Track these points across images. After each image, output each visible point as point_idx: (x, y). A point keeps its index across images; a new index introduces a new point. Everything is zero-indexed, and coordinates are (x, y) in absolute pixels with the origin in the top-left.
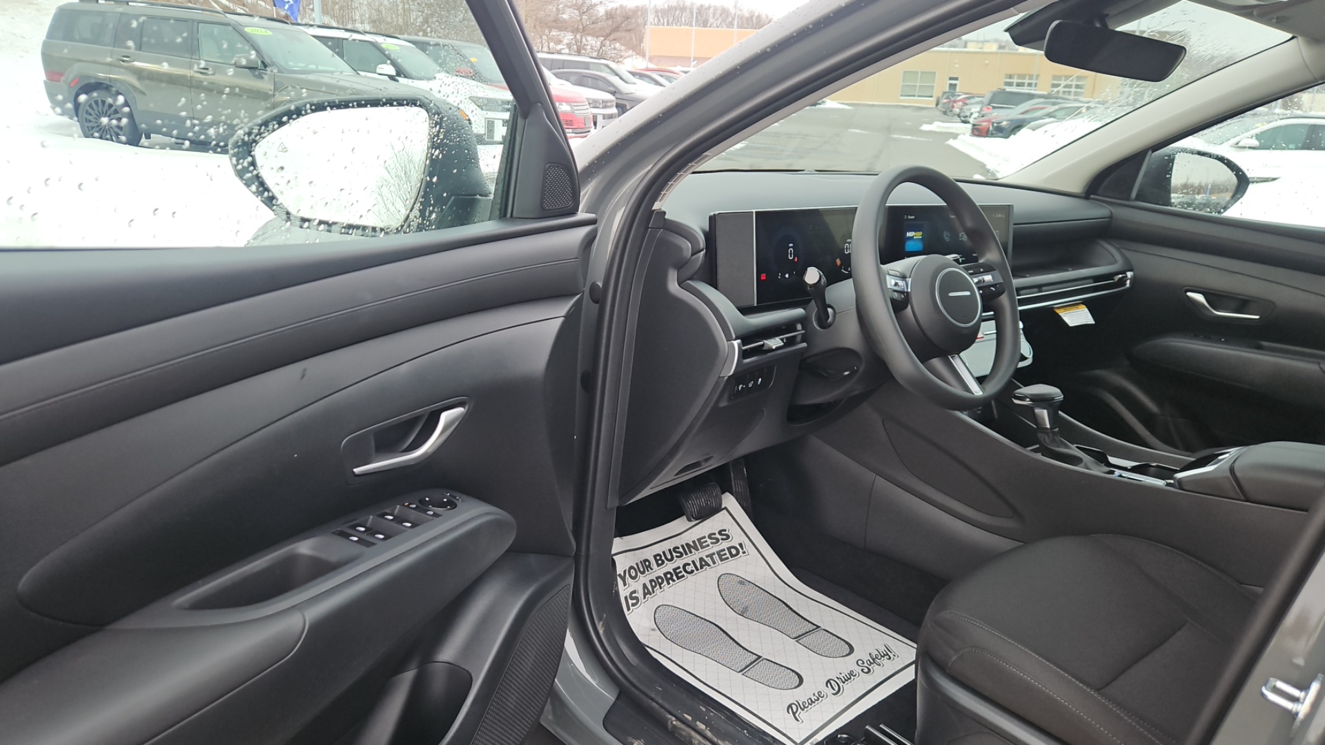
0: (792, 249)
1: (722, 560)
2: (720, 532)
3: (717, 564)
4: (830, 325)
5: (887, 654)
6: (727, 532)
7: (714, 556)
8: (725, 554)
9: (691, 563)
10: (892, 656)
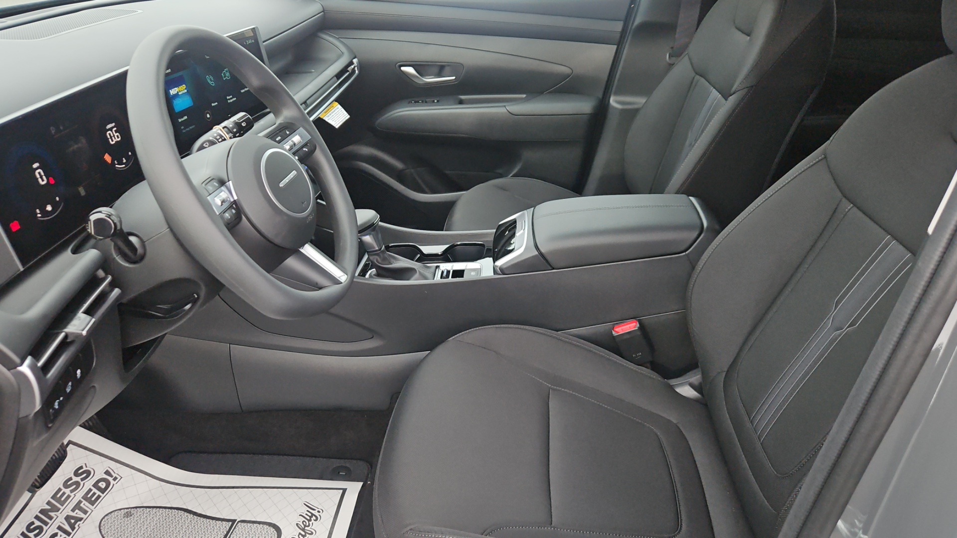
0: (39, 170)
1: (92, 503)
2: (76, 474)
3: (90, 511)
4: (142, 257)
5: (313, 515)
6: (85, 469)
7: (82, 505)
8: (94, 494)
9: (57, 531)
10: (317, 514)
